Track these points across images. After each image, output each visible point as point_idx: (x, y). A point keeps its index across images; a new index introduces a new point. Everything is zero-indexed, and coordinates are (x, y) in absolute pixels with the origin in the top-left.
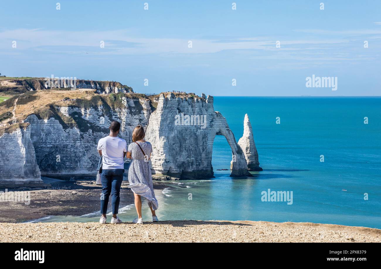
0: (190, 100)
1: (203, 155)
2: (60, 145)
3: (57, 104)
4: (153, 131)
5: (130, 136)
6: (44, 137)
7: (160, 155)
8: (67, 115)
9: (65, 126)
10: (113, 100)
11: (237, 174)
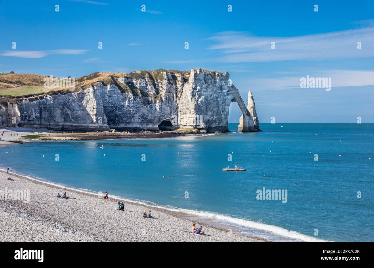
0: (213, 75)
1: (223, 116)
2: (119, 105)
3: (116, 75)
4: (186, 97)
5: (169, 100)
6: (108, 98)
7: (192, 114)
8: (124, 84)
9: (122, 91)
10: (157, 74)
11: (247, 130)
